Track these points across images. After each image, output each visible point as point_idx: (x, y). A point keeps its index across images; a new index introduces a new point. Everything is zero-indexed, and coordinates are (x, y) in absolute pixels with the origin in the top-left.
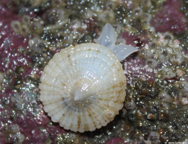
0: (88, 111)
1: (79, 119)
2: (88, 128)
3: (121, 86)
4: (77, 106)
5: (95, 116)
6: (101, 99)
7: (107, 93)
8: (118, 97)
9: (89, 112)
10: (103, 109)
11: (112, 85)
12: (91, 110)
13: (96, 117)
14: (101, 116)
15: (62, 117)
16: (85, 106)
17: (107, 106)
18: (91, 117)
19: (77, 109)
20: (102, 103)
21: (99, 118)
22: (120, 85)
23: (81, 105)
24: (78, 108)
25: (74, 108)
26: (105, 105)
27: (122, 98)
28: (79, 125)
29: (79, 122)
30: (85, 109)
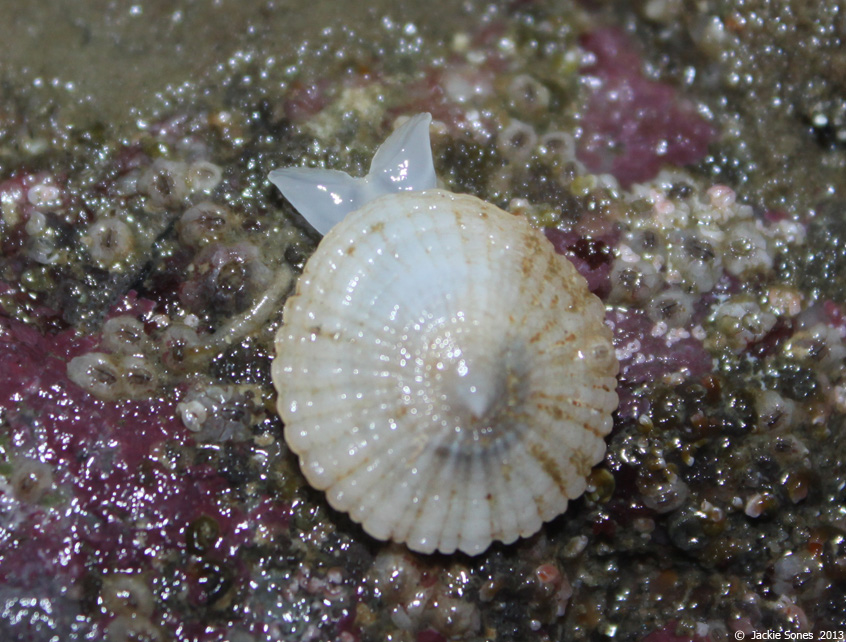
0: (539, 407)
1: (541, 457)
2: (584, 461)
3: (538, 251)
4: (499, 426)
5: (570, 401)
6: (536, 338)
7: (532, 303)
8: (565, 287)
9: (547, 408)
10: (567, 359)
11: (517, 271)
12: (543, 396)
13: (575, 403)
14: (585, 385)
15: (492, 508)
16: (521, 402)
17: (567, 339)
18: (564, 415)
19: (510, 436)
20: (549, 344)
21: (585, 395)
22: (532, 251)
23: (509, 409)
24: (509, 427)
25: (499, 441)
26: (563, 343)
27: (575, 279)
28: (557, 478)
29: (551, 468)
30: (529, 409)
